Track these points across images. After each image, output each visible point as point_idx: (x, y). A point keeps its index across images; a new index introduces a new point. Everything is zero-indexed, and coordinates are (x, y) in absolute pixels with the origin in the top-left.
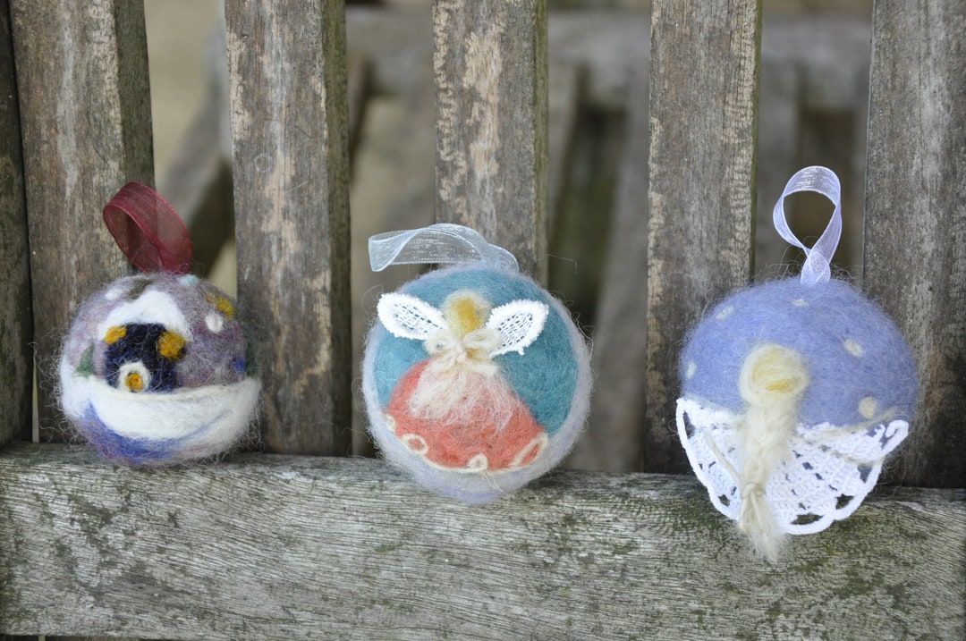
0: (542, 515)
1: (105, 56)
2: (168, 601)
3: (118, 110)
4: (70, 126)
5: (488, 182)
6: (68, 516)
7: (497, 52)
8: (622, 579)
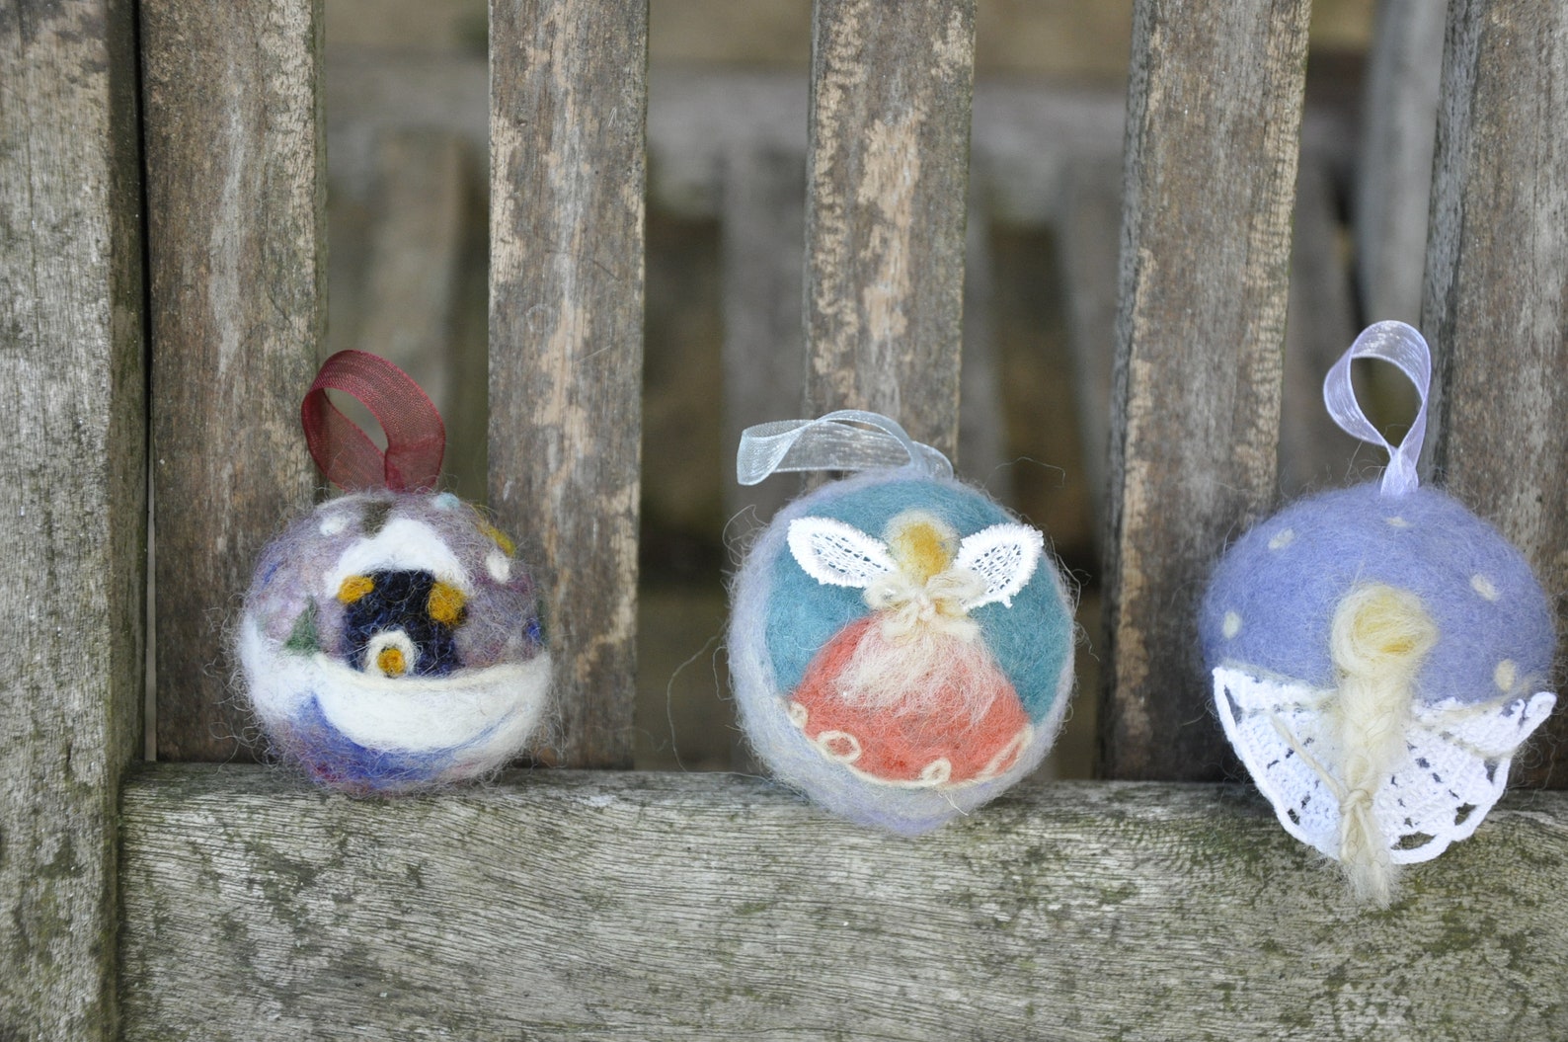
0: (994, 848)
1: (295, 154)
2: (402, 1003)
3: (310, 236)
4: (231, 263)
5: (889, 346)
6: (244, 876)
7: (912, 150)
8: (1111, 942)
